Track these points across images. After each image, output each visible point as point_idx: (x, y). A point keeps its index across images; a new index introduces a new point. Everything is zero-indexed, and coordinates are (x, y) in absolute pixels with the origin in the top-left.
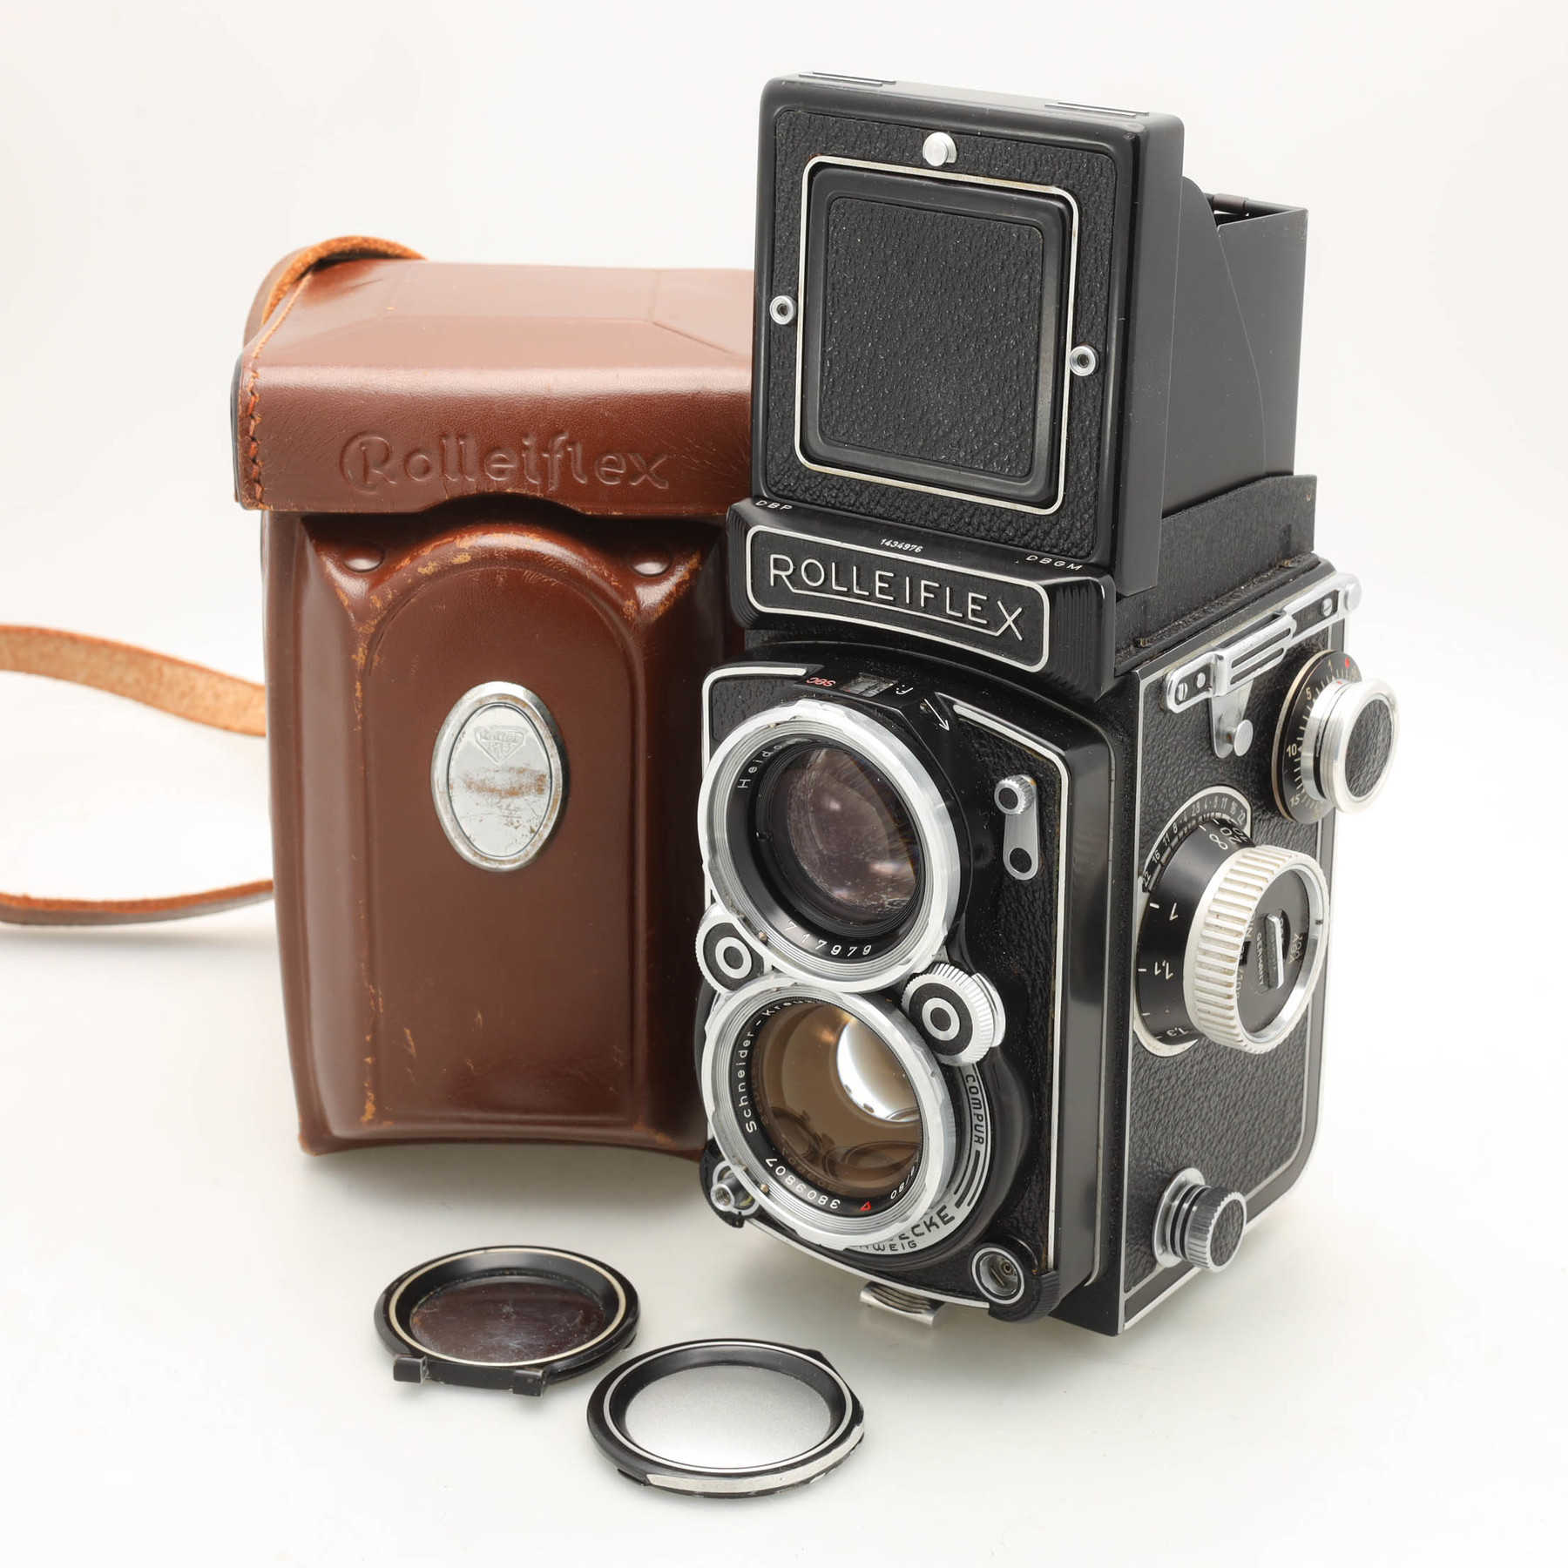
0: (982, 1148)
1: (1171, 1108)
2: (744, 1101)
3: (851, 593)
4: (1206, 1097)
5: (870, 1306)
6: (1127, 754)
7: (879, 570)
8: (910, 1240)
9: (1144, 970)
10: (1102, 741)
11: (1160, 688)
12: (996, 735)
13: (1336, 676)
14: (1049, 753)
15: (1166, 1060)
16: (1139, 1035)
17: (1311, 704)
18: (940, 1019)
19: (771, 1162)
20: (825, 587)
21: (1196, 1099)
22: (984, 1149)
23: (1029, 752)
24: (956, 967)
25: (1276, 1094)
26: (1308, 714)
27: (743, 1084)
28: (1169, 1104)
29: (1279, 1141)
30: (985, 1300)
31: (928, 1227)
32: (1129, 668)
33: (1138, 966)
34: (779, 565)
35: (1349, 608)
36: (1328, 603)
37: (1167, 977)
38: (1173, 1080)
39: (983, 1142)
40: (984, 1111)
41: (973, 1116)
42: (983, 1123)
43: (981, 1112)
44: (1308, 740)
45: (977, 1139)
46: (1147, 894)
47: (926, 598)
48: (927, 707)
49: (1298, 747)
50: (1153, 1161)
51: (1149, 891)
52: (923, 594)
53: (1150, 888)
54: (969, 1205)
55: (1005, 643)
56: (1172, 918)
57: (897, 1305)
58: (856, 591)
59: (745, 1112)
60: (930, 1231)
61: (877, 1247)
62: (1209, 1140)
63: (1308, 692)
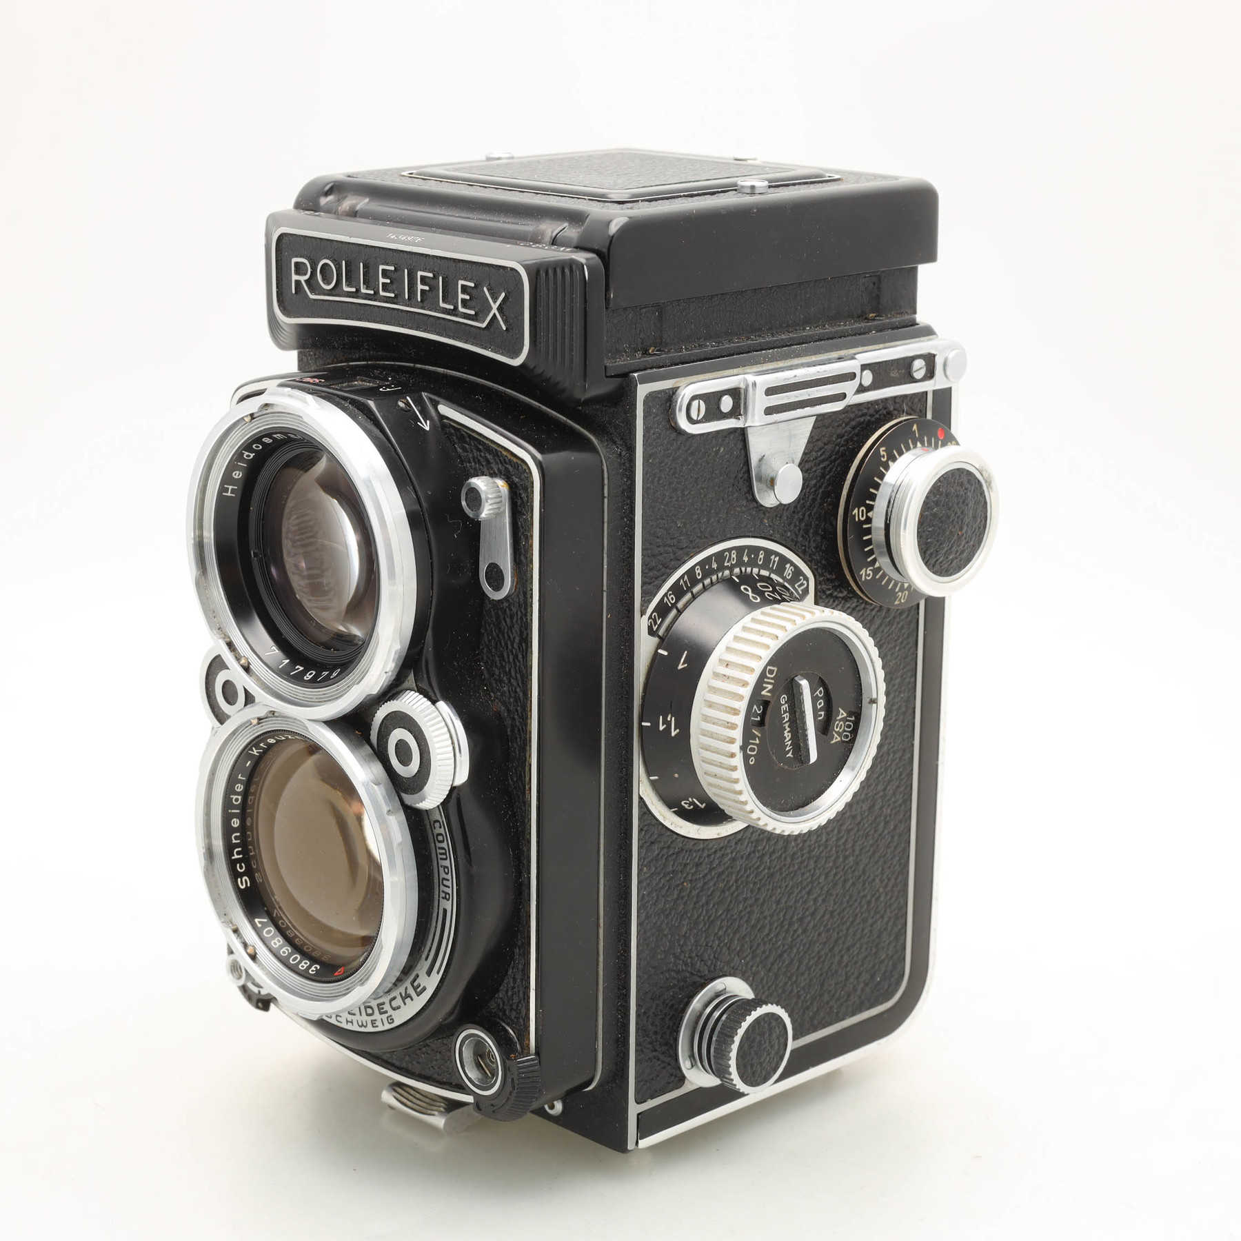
0: (447, 905)
1: (704, 899)
2: (238, 853)
3: (359, 294)
4: (757, 900)
5: (391, 1108)
6: (626, 470)
7: (383, 264)
8: (389, 1014)
9: (649, 724)
10: (593, 449)
11: (667, 401)
12: (477, 436)
13: (923, 444)
14: (525, 453)
15: (693, 843)
16: (648, 803)
17: (887, 468)
18: (403, 751)
19: (260, 922)
20: (336, 291)
21: (741, 898)
22: (450, 906)
23: (505, 453)
24: (420, 694)
25: (864, 921)
26: (882, 476)
27: (238, 834)
28: (698, 896)
29: (873, 977)
30: (469, 1092)
31: (403, 999)
32: (627, 370)
33: (641, 720)
34: (299, 269)
35: (950, 377)
36: (919, 364)
37: (673, 734)
38: (704, 868)
39: (448, 900)
40: (449, 863)
41: (440, 868)
42: (449, 877)
43: (447, 863)
44: (880, 505)
45: (444, 895)
46: (655, 640)
47: (422, 291)
48: (407, 404)
49: (867, 512)
50: (676, 957)
51: (659, 636)
52: (420, 287)
53: (661, 633)
54: (438, 973)
55: (489, 336)
56: (680, 667)
57: (415, 1106)
58: (363, 291)
59: (238, 865)
60: (405, 1004)
61: (360, 1024)
62: (764, 952)
63: (882, 451)
